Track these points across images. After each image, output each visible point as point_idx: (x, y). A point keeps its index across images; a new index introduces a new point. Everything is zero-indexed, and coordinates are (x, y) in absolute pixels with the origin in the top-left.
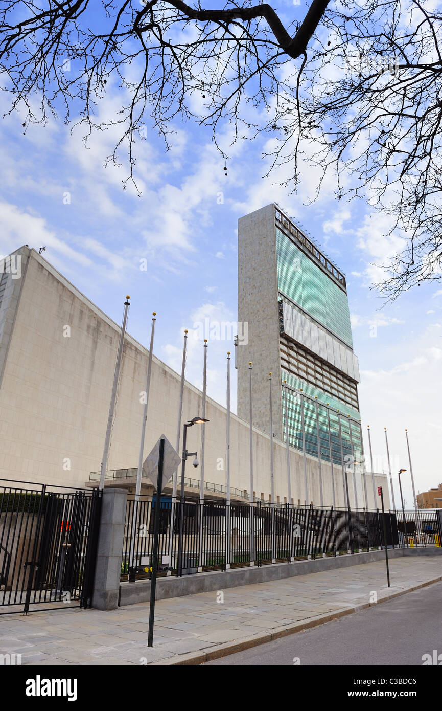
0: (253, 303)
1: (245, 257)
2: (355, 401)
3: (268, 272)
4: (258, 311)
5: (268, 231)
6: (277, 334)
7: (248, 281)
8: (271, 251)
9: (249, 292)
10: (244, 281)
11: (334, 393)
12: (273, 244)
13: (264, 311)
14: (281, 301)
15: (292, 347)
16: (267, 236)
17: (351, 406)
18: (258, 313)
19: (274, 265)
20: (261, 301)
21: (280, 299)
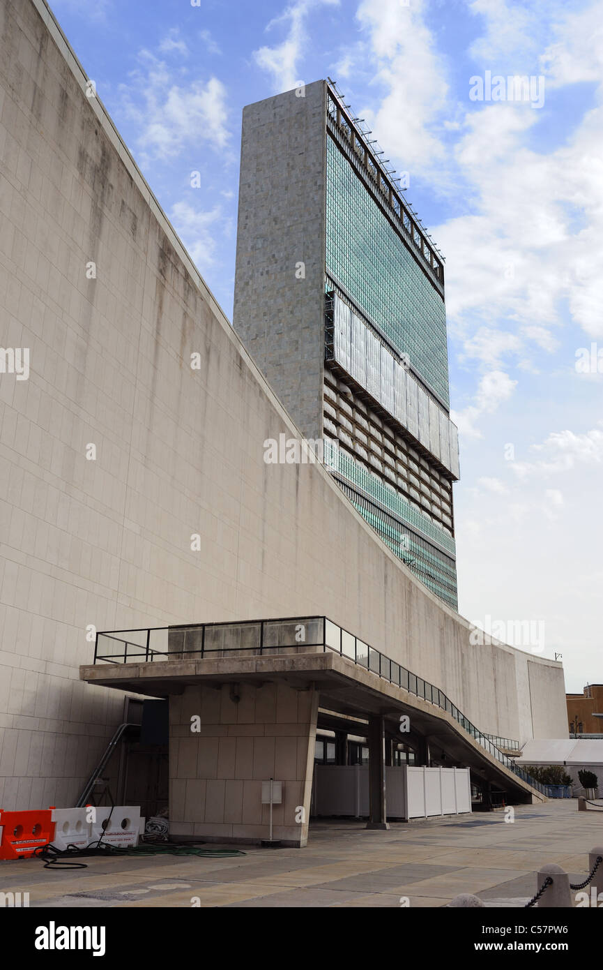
0: (269, 294)
1: (257, 192)
2: (447, 514)
3: (305, 230)
4: (280, 311)
5: (310, 141)
6: (318, 361)
7: (260, 246)
8: (316, 183)
9: (261, 270)
10: (250, 244)
11: (413, 496)
12: (319, 169)
13: (292, 312)
14: (332, 294)
15: (346, 393)
16: (306, 149)
17: (440, 525)
18: (280, 315)
19: (320, 215)
20: (287, 289)
21: (328, 287)
